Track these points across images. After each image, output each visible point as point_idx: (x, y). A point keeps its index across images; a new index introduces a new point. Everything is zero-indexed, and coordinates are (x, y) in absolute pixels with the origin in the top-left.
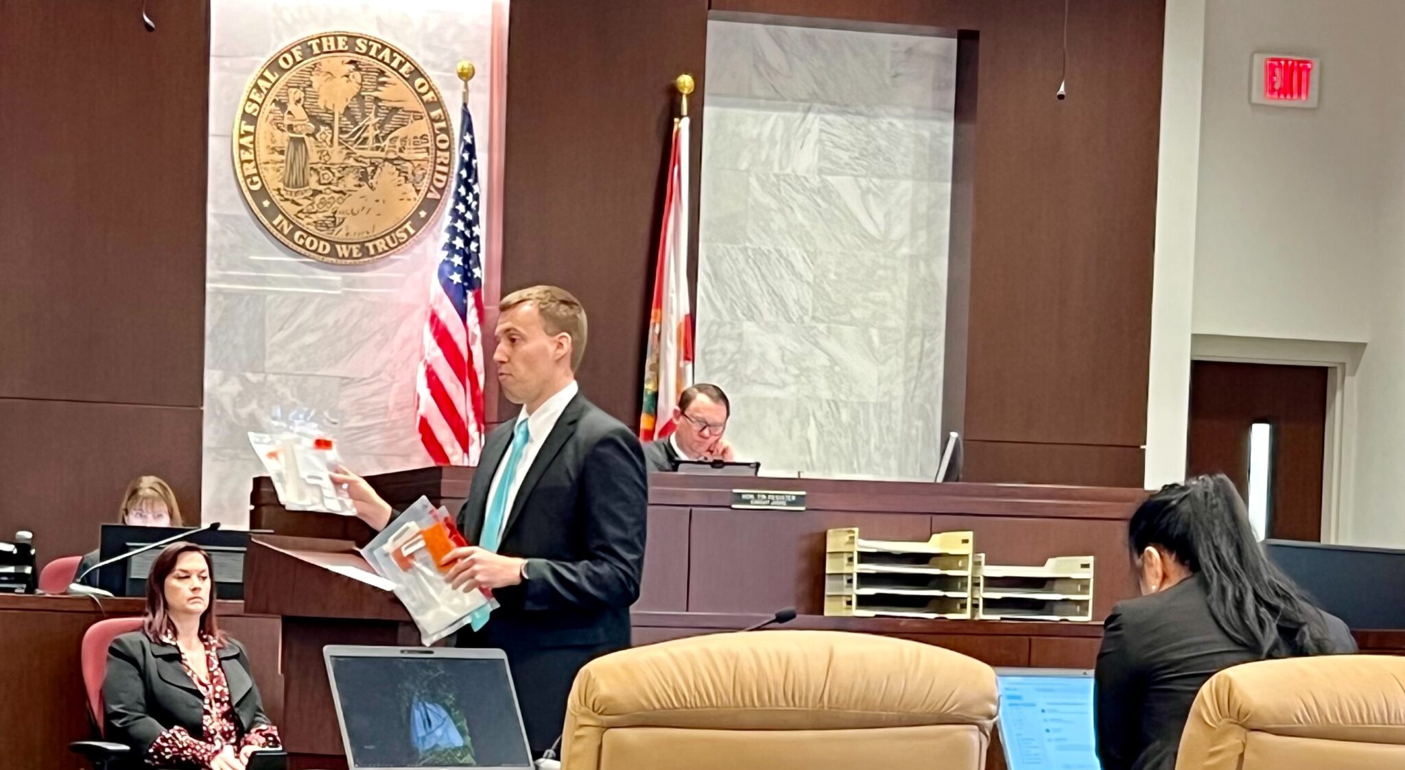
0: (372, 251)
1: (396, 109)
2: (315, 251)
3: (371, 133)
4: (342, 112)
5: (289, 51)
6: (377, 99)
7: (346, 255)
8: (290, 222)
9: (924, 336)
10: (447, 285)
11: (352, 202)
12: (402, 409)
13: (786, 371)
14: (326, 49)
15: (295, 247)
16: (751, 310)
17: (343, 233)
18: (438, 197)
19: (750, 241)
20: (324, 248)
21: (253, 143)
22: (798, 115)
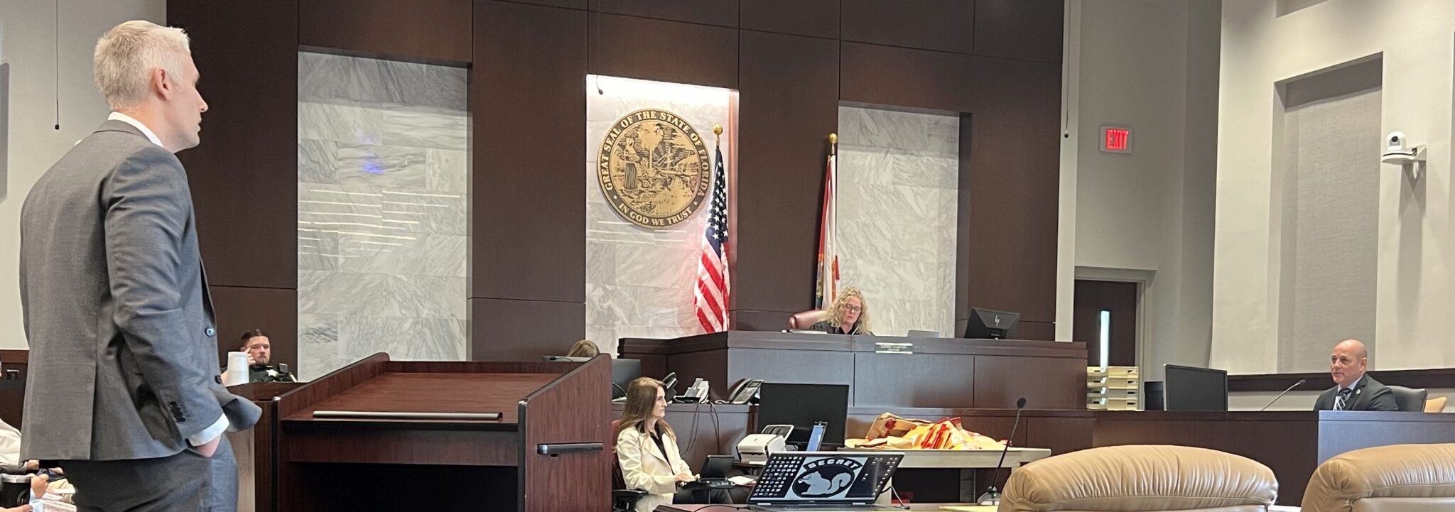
0: (670, 223)
1: (681, 150)
2: (641, 222)
3: (669, 161)
4: (654, 150)
5: (626, 119)
6: (671, 144)
7: (657, 224)
8: (628, 207)
9: (946, 266)
10: (711, 240)
11: (658, 198)
12: (686, 304)
13: (879, 284)
14: (645, 118)
15: (630, 220)
16: (860, 253)
17: (655, 213)
18: (703, 194)
19: (860, 218)
20: (646, 220)
21: (608, 166)
22: (882, 155)
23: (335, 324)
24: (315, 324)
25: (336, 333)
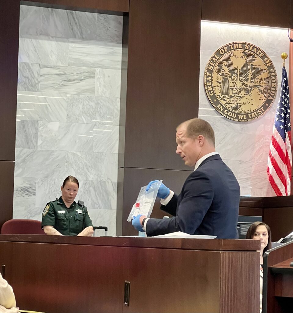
1: (258, 68)
6: (252, 65)
15: (225, 115)
18: (272, 99)
20: (234, 116)
23: (34, 184)
24: (22, 184)
25: (35, 190)
